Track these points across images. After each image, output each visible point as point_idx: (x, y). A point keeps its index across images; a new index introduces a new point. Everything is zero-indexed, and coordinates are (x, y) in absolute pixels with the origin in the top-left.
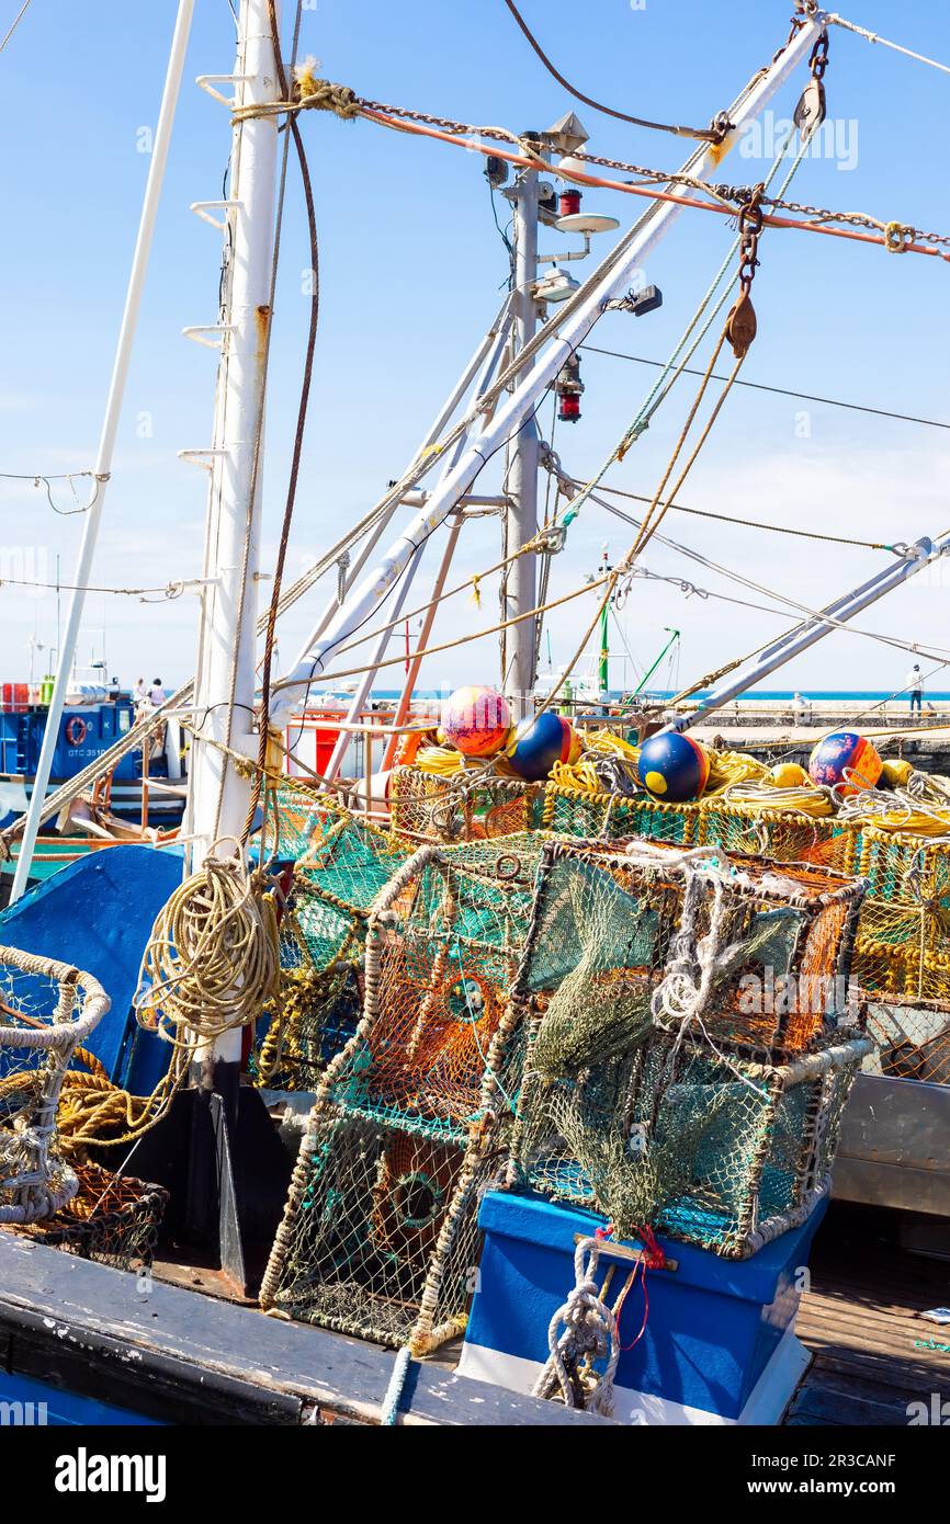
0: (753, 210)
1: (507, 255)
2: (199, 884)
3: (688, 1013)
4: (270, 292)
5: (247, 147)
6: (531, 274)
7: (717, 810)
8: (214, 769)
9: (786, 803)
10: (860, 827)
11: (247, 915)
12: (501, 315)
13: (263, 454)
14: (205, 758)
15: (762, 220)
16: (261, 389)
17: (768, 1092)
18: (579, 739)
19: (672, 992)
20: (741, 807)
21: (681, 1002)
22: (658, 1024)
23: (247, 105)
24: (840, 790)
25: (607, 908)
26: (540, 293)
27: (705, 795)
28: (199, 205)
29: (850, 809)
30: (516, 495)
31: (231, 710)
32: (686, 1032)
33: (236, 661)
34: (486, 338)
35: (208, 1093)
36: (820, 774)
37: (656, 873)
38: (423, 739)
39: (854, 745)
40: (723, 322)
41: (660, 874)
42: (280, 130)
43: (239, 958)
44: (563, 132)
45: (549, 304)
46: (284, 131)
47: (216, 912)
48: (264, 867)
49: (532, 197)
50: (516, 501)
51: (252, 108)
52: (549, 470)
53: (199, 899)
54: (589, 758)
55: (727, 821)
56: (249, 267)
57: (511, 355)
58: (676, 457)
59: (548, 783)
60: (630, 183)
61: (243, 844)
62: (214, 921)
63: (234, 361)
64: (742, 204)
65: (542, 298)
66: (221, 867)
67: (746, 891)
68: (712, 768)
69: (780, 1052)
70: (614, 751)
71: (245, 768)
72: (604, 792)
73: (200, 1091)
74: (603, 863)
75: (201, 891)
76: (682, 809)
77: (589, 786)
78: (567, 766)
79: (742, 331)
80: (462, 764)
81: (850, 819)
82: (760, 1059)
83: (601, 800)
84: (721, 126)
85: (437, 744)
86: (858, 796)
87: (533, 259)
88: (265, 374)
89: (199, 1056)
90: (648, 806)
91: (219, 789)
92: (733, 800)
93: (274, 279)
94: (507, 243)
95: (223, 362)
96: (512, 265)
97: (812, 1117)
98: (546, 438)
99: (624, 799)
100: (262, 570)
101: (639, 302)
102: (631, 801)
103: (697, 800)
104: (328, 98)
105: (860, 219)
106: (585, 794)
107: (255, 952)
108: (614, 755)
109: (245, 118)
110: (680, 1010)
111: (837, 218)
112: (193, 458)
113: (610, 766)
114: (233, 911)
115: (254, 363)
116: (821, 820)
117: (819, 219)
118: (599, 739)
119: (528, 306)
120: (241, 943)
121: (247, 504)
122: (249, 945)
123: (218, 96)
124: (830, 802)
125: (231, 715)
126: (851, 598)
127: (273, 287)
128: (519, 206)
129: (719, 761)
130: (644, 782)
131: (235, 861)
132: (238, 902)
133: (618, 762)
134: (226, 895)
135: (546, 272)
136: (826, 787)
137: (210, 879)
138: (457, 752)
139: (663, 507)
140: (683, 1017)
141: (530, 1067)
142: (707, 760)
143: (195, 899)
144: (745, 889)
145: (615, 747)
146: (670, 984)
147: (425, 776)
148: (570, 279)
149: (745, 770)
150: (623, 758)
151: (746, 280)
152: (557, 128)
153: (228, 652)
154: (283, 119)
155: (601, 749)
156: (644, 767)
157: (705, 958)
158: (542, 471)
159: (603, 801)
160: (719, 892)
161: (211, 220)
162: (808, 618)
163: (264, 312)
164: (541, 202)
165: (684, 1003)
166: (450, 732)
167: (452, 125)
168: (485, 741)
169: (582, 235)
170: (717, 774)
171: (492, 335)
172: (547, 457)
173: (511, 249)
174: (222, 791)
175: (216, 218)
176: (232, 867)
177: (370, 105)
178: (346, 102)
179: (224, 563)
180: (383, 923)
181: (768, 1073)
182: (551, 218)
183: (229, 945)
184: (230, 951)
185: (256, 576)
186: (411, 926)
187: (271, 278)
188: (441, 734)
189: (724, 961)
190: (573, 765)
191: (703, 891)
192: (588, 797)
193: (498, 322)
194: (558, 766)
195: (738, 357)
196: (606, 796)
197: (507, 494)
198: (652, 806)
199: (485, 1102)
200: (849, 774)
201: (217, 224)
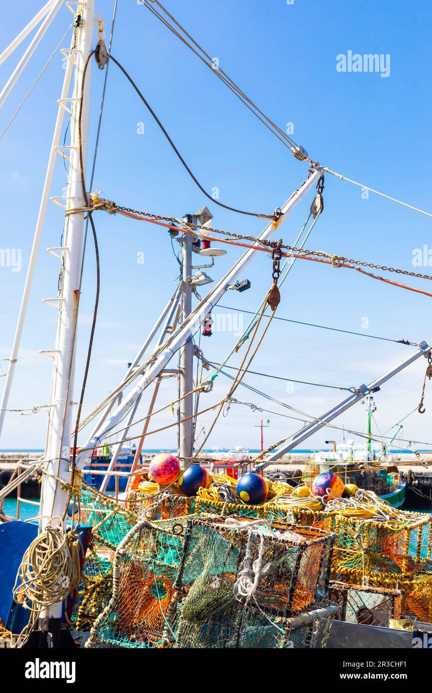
0: (277, 250)
1: (179, 266)
2: (43, 538)
3: (249, 594)
4: (79, 284)
5: (70, 225)
6: (189, 273)
7: (271, 508)
8: (52, 487)
9: (302, 505)
10: (334, 515)
11: (63, 551)
12: (176, 291)
13: (75, 351)
14: (48, 482)
15: (282, 254)
16: (75, 325)
17: (284, 630)
18: (210, 477)
19: (242, 585)
20: (282, 507)
21: (246, 589)
22: (237, 599)
23: (71, 209)
24: (326, 498)
25: (215, 547)
26: (193, 282)
27: (267, 501)
28: (50, 249)
29: (330, 507)
30: (184, 369)
31: (60, 461)
32: (249, 602)
33: (62, 440)
34: (170, 301)
35: (46, 633)
36: (317, 491)
37: (236, 531)
38: (142, 478)
39: (331, 478)
40: (266, 295)
41: (237, 532)
42: (85, 218)
43: (60, 570)
44: (202, 215)
45: (197, 287)
46: (86, 219)
47: (50, 551)
48: (74, 531)
49: (189, 241)
50: (183, 371)
51: (73, 210)
52: (198, 357)
53: (43, 545)
54: (215, 485)
55: (276, 513)
56: (71, 274)
57: (181, 308)
58: (248, 352)
59: (197, 497)
60: (228, 239)
61: (63, 520)
62: (49, 554)
63: (64, 313)
64: (273, 248)
65: (194, 284)
66: (53, 530)
67: (274, 539)
68: (270, 489)
69: (290, 611)
70: (226, 482)
71: (66, 487)
72: (221, 501)
73: (43, 631)
74: (213, 527)
75: (44, 541)
76: (256, 508)
77: (215, 498)
78: (205, 489)
79: (274, 299)
80: (159, 489)
81: (330, 512)
82: (281, 615)
83: (220, 505)
84: (278, 214)
85: (148, 480)
86: (333, 501)
87: (190, 267)
88: (77, 318)
89: (42, 615)
90: (241, 507)
91: (54, 496)
92: (278, 503)
93: (81, 279)
94: (179, 261)
95: (59, 313)
96: (181, 270)
97: (309, 641)
98: (197, 344)
99: (230, 504)
100: (74, 401)
101: (241, 286)
102: (233, 505)
103: (263, 504)
104: (104, 206)
105: (321, 253)
106: (213, 502)
107: (67, 568)
108: (226, 484)
109: (70, 214)
110: (246, 593)
111: (312, 253)
112: (46, 353)
113: (224, 489)
114: (57, 549)
115: (72, 314)
116: (317, 512)
117: (305, 254)
118: (219, 477)
119: (189, 288)
120: (60, 565)
121: (68, 372)
122: (64, 564)
123: (60, 205)
124: (322, 503)
125: (59, 463)
126: (332, 411)
127: (81, 282)
128: (184, 246)
129: (273, 486)
130: (240, 496)
131: (59, 528)
132: (60, 546)
133: (228, 487)
134: (54, 543)
135: (196, 273)
136: (320, 497)
137: (48, 536)
138: (156, 484)
139: (244, 372)
140: (247, 596)
141: (182, 619)
142: (267, 486)
143: (41, 545)
144: (274, 538)
145: (226, 480)
146: (241, 581)
147: (142, 495)
148: (206, 276)
149: (284, 490)
150: (230, 485)
151: (276, 279)
152: (199, 213)
153: (58, 436)
154: (86, 214)
155: (221, 481)
156: (240, 489)
157: (256, 569)
158: (195, 358)
159: (221, 505)
160: (262, 540)
161: (56, 255)
162: (312, 420)
163: (77, 293)
164: (193, 244)
165: (247, 589)
166: (153, 475)
167: (155, 216)
168: (168, 478)
169: (211, 257)
170: (272, 492)
171: (173, 300)
172: (197, 352)
173: (181, 263)
174: (55, 497)
175: (58, 254)
176: (58, 530)
177: (122, 208)
178: (112, 207)
179: (57, 397)
180: (121, 554)
181: (284, 621)
182: (198, 250)
183: (55, 565)
184: (56, 568)
185: (71, 403)
186: (133, 556)
187: (80, 278)
188: (149, 475)
189: (265, 570)
190: (208, 488)
191: (256, 539)
192: (214, 503)
193: (175, 294)
194: (201, 489)
195: (273, 311)
196: (222, 503)
197: (180, 368)
198: (243, 507)
199: (165, 635)
200: (329, 491)
201: (59, 256)
